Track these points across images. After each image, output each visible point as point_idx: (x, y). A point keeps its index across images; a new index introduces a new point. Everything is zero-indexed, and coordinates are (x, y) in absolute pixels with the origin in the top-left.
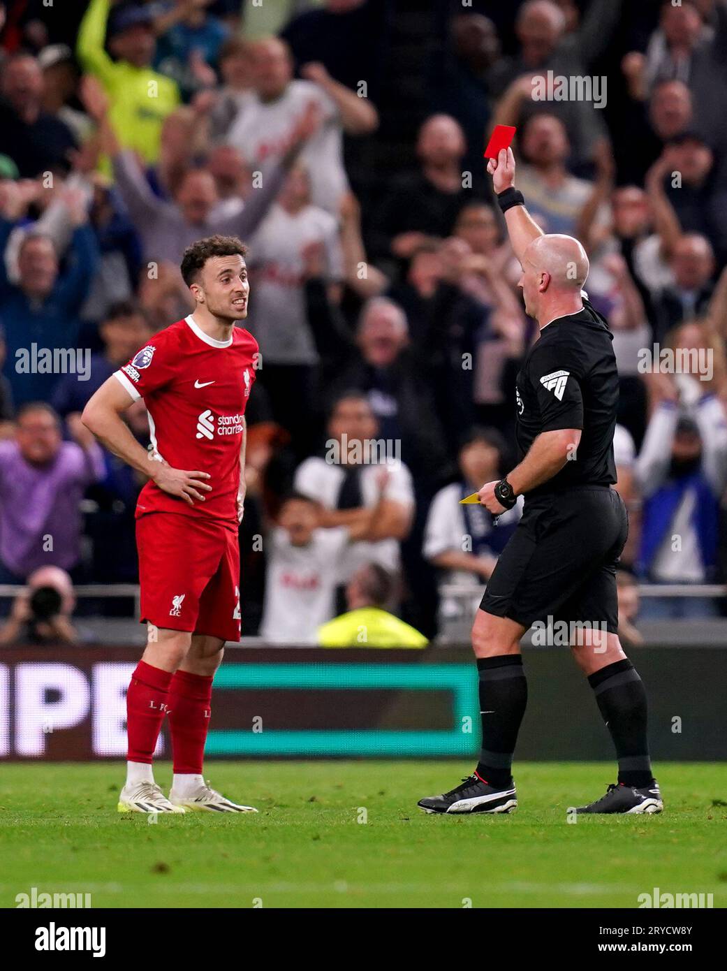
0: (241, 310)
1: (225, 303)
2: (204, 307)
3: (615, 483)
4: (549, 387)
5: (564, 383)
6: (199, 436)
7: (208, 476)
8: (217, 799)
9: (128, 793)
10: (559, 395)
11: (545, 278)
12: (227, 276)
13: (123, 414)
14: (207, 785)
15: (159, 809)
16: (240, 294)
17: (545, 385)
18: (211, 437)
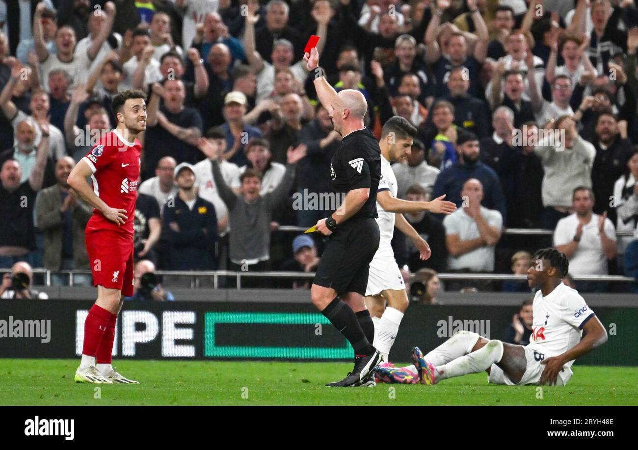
0: (143, 126)
1: (135, 122)
2: (123, 125)
3: (377, 217)
4: (354, 166)
5: (362, 164)
6: (122, 191)
7: (126, 212)
8: (120, 377)
9: (82, 370)
10: (359, 170)
11: (346, 112)
12: (136, 109)
13: (88, 178)
14: (114, 370)
15: (100, 381)
16: (143, 118)
17: (352, 165)
18: (127, 192)
